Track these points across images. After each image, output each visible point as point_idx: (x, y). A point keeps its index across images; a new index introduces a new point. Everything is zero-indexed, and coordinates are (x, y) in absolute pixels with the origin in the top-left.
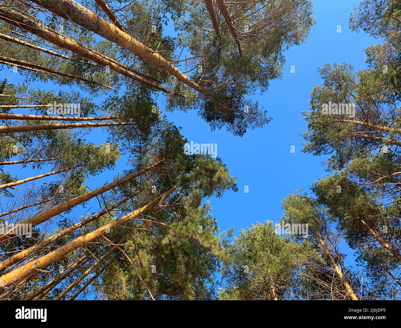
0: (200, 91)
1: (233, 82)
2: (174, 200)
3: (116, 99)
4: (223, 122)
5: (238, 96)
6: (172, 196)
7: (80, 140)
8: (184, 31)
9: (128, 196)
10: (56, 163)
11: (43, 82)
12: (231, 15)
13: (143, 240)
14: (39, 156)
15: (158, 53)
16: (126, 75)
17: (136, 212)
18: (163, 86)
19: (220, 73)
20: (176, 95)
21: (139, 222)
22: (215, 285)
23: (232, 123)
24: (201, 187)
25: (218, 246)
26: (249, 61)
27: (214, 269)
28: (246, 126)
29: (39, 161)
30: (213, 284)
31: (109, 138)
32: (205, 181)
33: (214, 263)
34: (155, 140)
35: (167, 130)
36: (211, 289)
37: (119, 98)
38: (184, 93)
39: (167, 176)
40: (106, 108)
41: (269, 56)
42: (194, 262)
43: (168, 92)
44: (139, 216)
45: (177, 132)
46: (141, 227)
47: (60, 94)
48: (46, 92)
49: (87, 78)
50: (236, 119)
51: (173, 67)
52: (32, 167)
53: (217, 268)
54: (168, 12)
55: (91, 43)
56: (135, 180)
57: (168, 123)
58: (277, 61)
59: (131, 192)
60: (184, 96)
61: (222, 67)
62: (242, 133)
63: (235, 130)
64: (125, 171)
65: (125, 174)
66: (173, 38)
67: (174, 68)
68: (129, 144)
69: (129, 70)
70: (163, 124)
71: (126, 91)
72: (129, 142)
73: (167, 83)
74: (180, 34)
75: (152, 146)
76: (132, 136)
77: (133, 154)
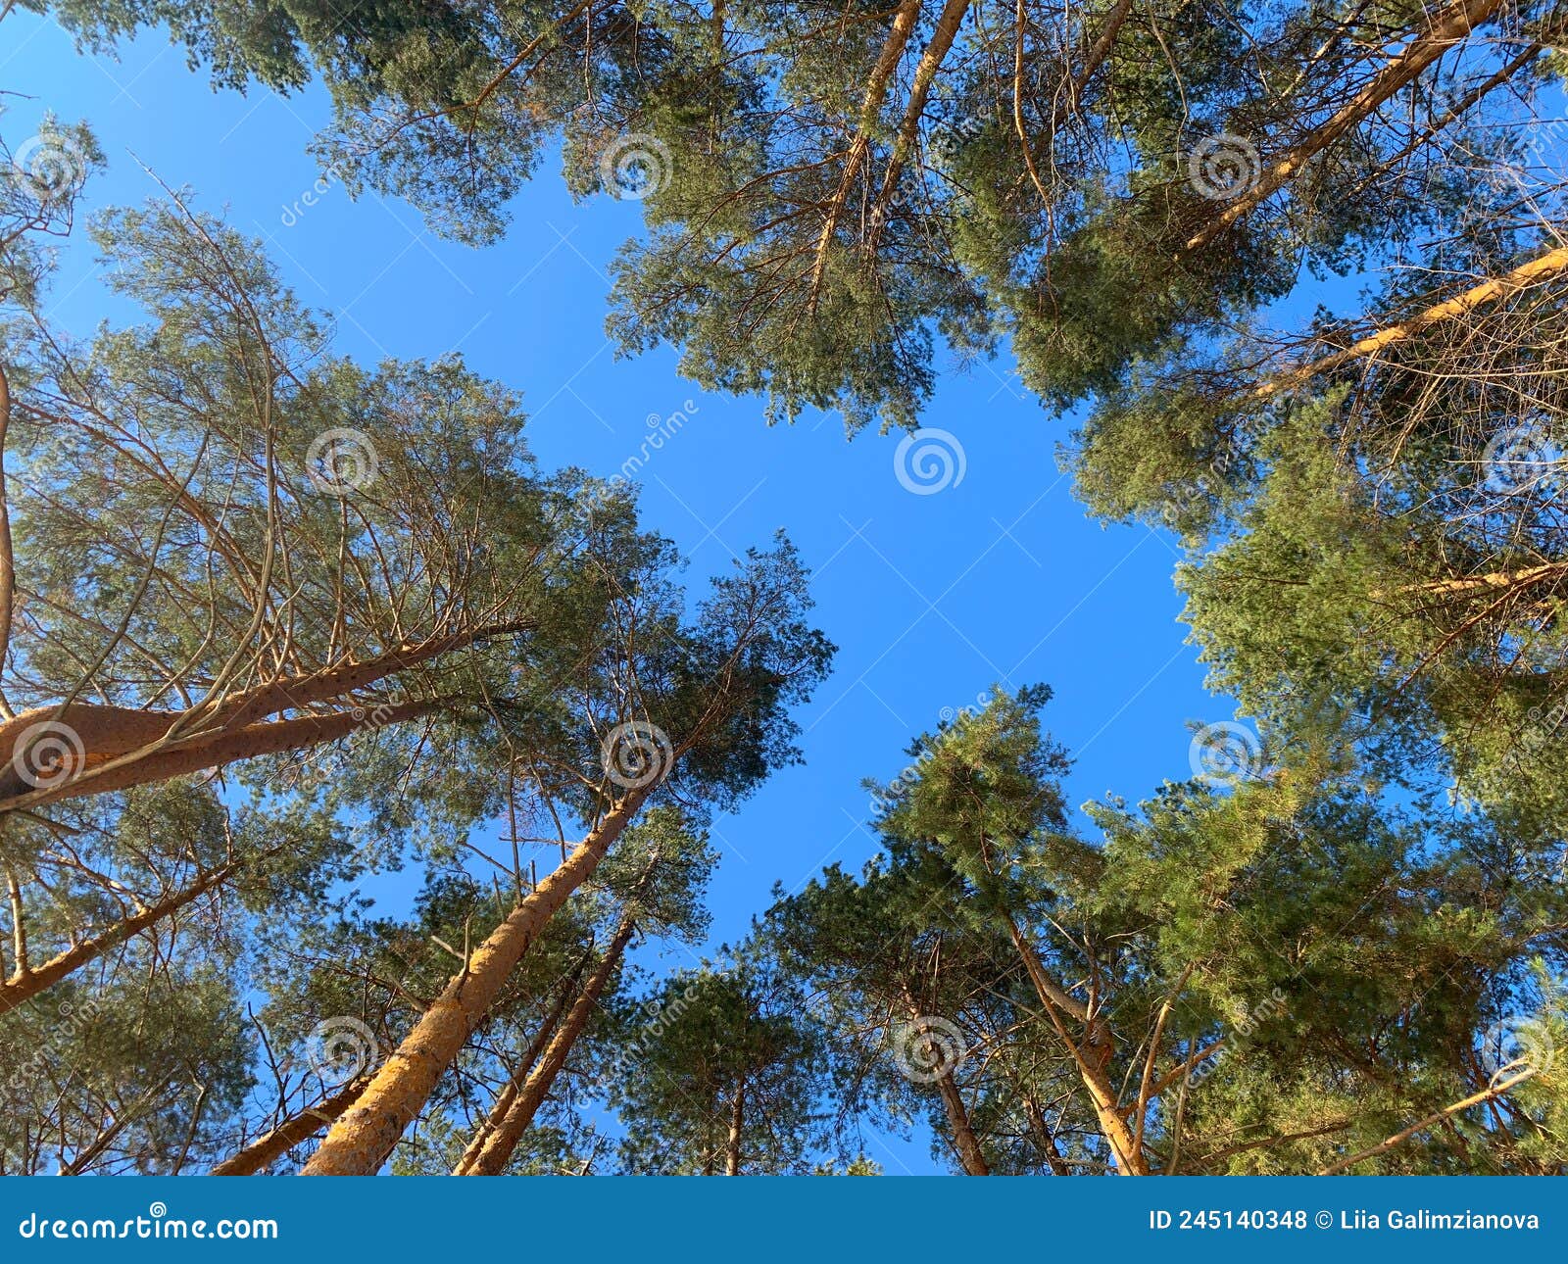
0: (643, 794)
1: (625, 665)
2: (1073, 954)
3: (634, 1150)
4: (772, 714)
5: (683, 650)
6: (1053, 961)
8: (409, 836)
9: (1041, 1151)
12: (378, 650)
13: (1232, 1104)
15: (471, 951)
16: (539, 1094)
17: (1108, 1122)
18: (602, 941)
19: (586, 712)
20: (644, 894)
21: (1151, 1115)
22: (1435, 818)
23: (778, 681)
24: (1019, 836)
25: (1262, 794)
26: (559, 600)
27: (1367, 814)
28: (797, 629)
30: (1428, 826)
32: (998, 817)
33: (1342, 810)
34: (818, 1004)
35: (779, 947)
36: (1451, 836)
37: (628, 1136)
38: (644, 861)
39: (971, 970)
41: (549, 525)
42: (1329, 897)
43: (631, 924)
44: (1124, 1112)
45: (793, 909)
50: (766, 665)
51: (535, 898)
53: (1361, 801)
54: (327, 892)
56: (978, 1110)
57: (752, 939)
58: (571, 496)
59: (1027, 1133)
60: (656, 860)
61: (565, 700)
62: (822, 647)
63: (810, 673)
64: (937, 1150)
65: (946, 1154)
66: (428, 881)
67: (541, 894)
68: (821, 1117)
69: (521, 1079)
70: (755, 960)
71: (604, 1102)
72: (815, 1118)
73: (594, 926)
74: (416, 854)
75: (838, 1022)
76: (789, 1104)
77: (865, 1107)
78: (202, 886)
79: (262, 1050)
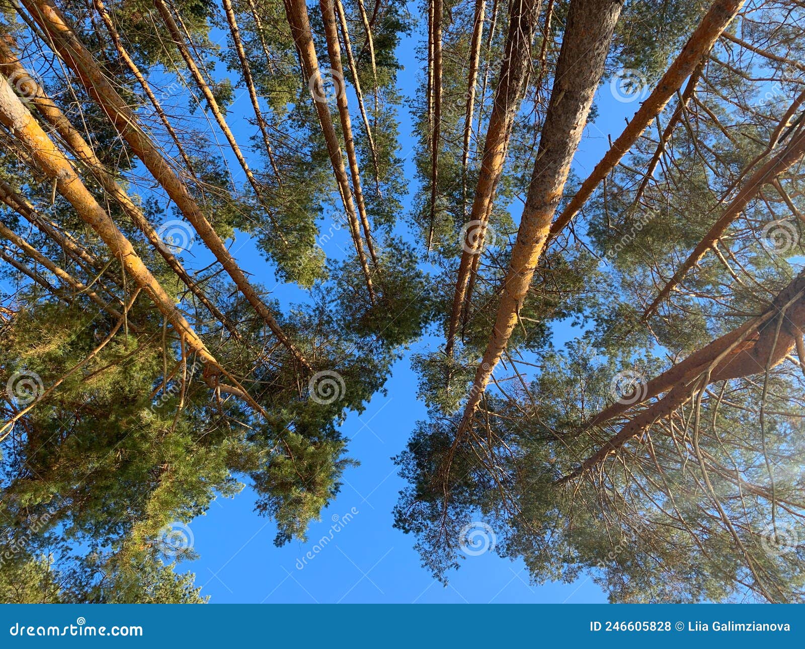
0: (466, 417)
1: (500, 479)
2: (233, 413)
3: (411, 261)
4: (416, 478)
5: (474, 497)
6: (242, 406)
7: (321, 209)
8: (569, 361)
9: (228, 319)
10: (268, 175)
11: (413, 129)
12: (626, 445)
13: (142, 369)
14: (276, 143)
15: (519, 322)
16: (462, 271)
17: (199, 344)
18: (459, 343)
19: (509, 449)
20: (447, 369)
21: (179, 351)
22: (59, 546)
23: (419, 497)
24: (273, 464)
25: (152, 532)
26: (548, 504)
27: (96, 534)
28: (419, 530)
29: (268, 146)
30: (63, 539)
31: (336, 262)
32: (287, 470)
33: (109, 531)
34: (350, 348)
35: (375, 367)
37: (416, 266)
38: (453, 384)
39: (281, 388)
40: (390, 246)
41: (570, 544)
42: (107, 488)
45: (374, 386)
46: (169, 358)
47: (397, 161)
48: (396, 137)
49: (438, 202)
50: (428, 504)
51: (499, 354)
52: (252, 135)
53: (100, 540)
54: (595, 323)
55: (503, 198)
56: (262, 326)
57: (389, 365)
58: (565, 564)
59: (237, 323)
60: (447, 386)
61: (524, 452)
62: (402, 525)
63: (404, 508)
64: (276, 304)
65: (271, 303)
66: (551, 343)
67: (497, 356)
68: (333, 301)
69: (472, 274)
70: (385, 357)
71: (431, 275)
72: (336, 300)
73: (465, 348)
74: (562, 353)
75: (338, 344)
76: (349, 302)
77: (314, 311)
78: (653, 307)
79: (591, 248)
